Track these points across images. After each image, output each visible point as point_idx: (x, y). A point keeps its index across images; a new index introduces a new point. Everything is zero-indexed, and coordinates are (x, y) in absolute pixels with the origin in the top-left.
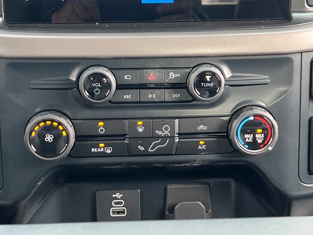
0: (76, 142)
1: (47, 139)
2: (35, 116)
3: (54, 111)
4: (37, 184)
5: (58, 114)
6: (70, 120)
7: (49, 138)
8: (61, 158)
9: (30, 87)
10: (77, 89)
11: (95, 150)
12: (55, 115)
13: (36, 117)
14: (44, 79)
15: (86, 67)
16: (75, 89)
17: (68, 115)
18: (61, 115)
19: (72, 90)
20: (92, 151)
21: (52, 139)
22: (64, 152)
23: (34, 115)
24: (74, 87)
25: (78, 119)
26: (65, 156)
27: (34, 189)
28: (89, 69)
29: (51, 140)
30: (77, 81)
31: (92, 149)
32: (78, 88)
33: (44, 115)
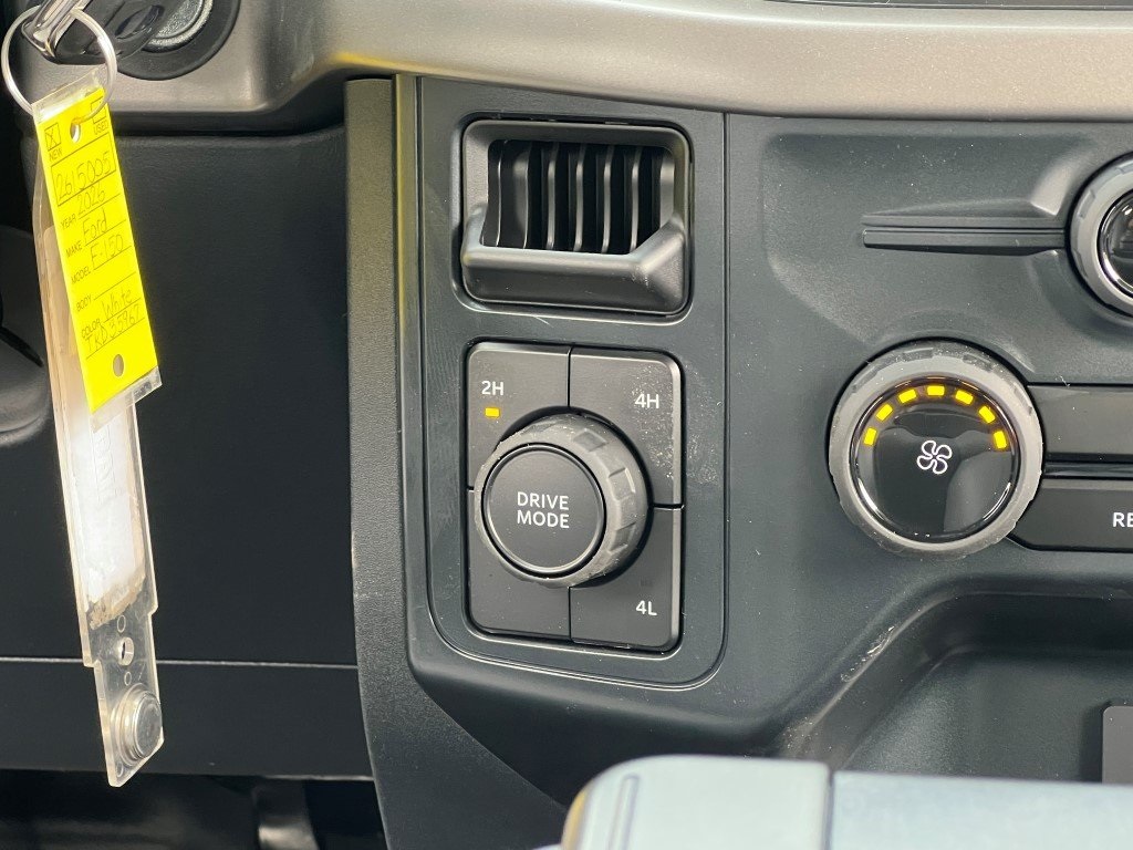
0: (1047, 484)
1: (925, 463)
2: (878, 362)
3: (956, 346)
4: (865, 656)
5: (975, 356)
6: (1025, 383)
7: (933, 456)
8: (979, 543)
9: (860, 235)
10: (1064, 252)
11: (1125, 521)
12: (966, 358)
13: (884, 366)
14: (920, 208)
15: (1109, 158)
16: (1054, 252)
17: (1018, 363)
18: (988, 362)
19: (1038, 255)
20: (1115, 525)
21: (947, 461)
22: (996, 521)
23: (872, 360)
24: (1051, 243)
25: (1056, 380)
26: (998, 540)
27: (852, 674)
28: (1122, 166)
29: (939, 468)
30: (1064, 217)
31: (1116, 514)
32: (1067, 247)
33: (915, 356)
